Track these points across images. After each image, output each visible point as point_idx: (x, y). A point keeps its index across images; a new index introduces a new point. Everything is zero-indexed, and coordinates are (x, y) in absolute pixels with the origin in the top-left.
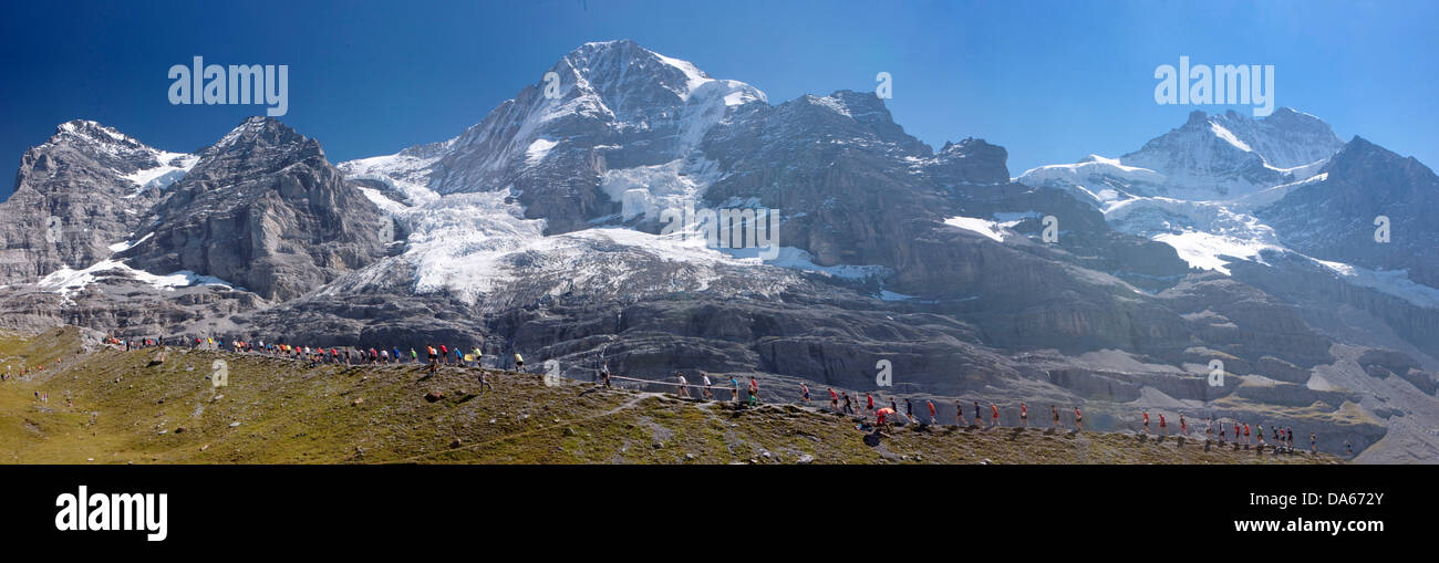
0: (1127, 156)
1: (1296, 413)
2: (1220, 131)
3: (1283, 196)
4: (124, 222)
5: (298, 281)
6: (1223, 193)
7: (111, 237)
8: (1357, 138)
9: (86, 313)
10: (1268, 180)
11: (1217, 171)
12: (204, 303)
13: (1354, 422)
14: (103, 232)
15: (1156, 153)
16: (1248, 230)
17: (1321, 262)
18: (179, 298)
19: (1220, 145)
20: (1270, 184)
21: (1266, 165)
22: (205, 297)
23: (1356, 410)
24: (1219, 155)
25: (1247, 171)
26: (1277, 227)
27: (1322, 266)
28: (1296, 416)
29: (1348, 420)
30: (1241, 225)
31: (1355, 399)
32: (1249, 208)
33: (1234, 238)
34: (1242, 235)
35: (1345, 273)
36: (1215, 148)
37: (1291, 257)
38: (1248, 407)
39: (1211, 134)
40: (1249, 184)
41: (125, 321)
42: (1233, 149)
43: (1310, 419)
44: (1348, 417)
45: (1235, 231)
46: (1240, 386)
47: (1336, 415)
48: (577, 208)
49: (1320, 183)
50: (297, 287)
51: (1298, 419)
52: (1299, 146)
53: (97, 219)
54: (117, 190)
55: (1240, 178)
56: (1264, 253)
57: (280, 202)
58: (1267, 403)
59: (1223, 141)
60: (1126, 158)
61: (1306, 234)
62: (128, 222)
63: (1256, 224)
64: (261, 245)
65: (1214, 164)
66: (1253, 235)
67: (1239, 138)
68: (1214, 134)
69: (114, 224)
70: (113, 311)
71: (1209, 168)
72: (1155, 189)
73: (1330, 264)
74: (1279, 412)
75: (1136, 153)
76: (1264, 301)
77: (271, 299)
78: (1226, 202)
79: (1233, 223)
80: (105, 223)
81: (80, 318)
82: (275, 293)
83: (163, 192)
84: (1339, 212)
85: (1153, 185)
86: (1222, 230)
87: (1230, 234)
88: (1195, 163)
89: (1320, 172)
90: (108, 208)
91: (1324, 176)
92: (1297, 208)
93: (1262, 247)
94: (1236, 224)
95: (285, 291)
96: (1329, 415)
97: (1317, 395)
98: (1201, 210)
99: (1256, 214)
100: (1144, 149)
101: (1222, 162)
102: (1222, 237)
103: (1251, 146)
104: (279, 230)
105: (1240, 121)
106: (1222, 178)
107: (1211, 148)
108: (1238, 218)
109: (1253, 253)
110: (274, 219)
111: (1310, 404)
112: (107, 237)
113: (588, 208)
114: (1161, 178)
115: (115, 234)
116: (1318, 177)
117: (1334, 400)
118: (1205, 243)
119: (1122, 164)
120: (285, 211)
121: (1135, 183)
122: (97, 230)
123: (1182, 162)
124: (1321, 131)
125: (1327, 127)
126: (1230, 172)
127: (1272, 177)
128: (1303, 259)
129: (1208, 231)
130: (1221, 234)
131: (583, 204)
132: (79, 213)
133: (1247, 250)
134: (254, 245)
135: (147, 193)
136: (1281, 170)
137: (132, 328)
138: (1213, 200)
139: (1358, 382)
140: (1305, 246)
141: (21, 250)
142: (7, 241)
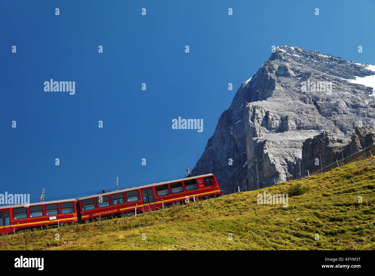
141: (313, 130)
142: (296, 124)
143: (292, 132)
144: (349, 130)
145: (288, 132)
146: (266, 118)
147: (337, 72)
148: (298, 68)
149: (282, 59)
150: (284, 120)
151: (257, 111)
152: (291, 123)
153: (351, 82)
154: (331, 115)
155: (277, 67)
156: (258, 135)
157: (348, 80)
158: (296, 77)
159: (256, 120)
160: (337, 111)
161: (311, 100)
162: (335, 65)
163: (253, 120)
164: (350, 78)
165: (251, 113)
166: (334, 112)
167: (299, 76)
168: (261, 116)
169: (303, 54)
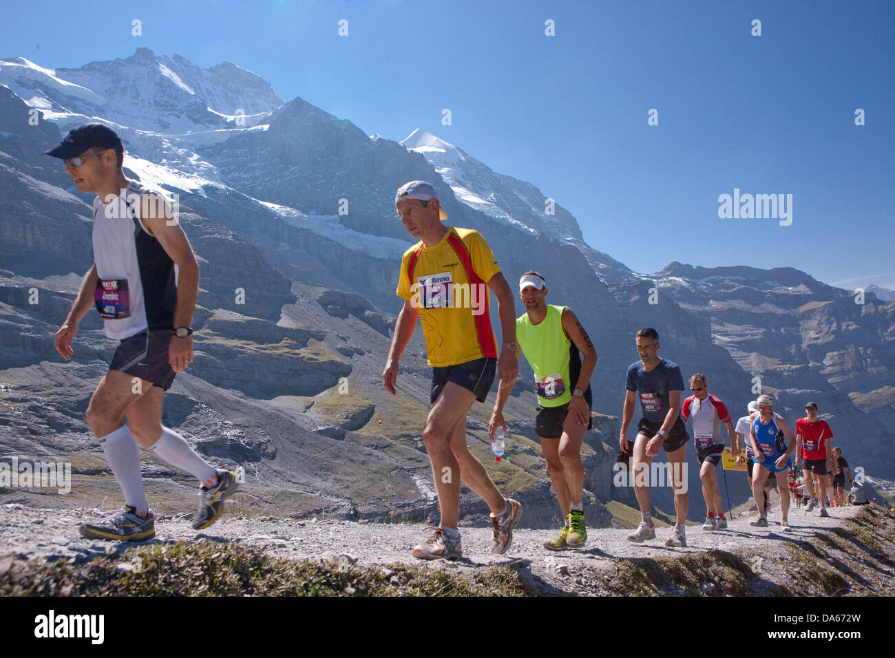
0: (63, 70)
1: (268, 349)
2: (166, 72)
3: (226, 139)
6: (164, 127)
8: (298, 99)
10: (211, 122)
11: (161, 105)
13: (321, 359)
15: (97, 74)
16: (191, 165)
17: (261, 202)
19: (164, 84)
20: (212, 126)
21: (209, 109)
23: (322, 347)
24: (163, 92)
25: (188, 111)
26: (219, 165)
27: (262, 206)
28: (268, 352)
29: (315, 357)
30: (184, 160)
31: (320, 337)
32: (192, 145)
33: (177, 171)
34: (185, 169)
35: (283, 214)
36: (160, 85)
37: (234, 195)
38: (219, 341)
39: (156, 72)
40: (192, 123)
42: (178, 89)
43: (280, 355)
44: (315, 354)
45: (177, 164)
46: (211, 319)
47: (303, 352)
49: (262, 132)
51: (270, 355)
52: (239, 97)
55: (183, 116)
56: (206, 188)
58: (240, 338)
59: (169, 80)
60: (61, 72)
61: (246, 176)
63: (198, 160)
65: (158, 99)
66: (195, 170)
67: (183, 81)
68: (161, 72)
71: (152, 101)
72: (93, 109)
73: (270, 205)
74: (251, 347)
75: (74, 70)
76: (230, 238)
78: (168, 136)
79: (176, 156)
84: (278, 160)
85: (90, 104)
86: (164, 161)
87: (173, 166)
88: (138, 94)
89: (262, 123)
91: (266, 127)
92: (238, 152)
93: (204, 182)
94: (179, 157)
96: (297, 351)
97: (285, 332)
98: (143, 139)
99: (198, 151)
100: (83, 68)
101: (166, 99)
102: (166, 167)
103: (195, 91)
105: (186, 66)
106: (166, 113)
107: (156, 84)
108: (181, 152)
109: (196, 187)
111: (278, 341)
114: (101, 100)
116: (260, 127)
117: (301, 337)
118: (147, 169)
119: (57, 76)
121: (73, 98)
123: (124, 90)
124: (261, 86)
125: (268, 85)
126: (172, 110)
127: (216, 121)
128: (244, 198)
129: (150, 159)
130: (163, 165)
133: (191, 184)
136: (222, 115)
138: (156, 131)
139: (321, 321)
140: (244, 185)
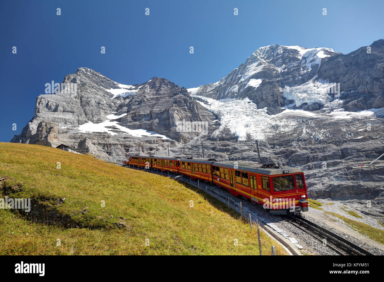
4: (111, 108)
5: (188, 136)
7: (107, 113)
9: (110, 144)
12: (157, 143)
14: (104, 111)
18: (147, 141)
22: (157, 141)
41: (128, 150)
48: (277, 104)
50: (188, 138)
53: (100, 106)
54: (106, 95)
57: (178, 108)
62: (113, 108)
64: (174, 123)
69: (107, 108)
70: (121, 145)
77: (180, 142)
80: (104, 108)
81: (107, 147)
82: (181, 140)
83: (125, 99)
90: (105, 102)
95: (185, 139)
104: (179, 118)
110: (177, 114)
112: (105, 113)
113: (281, 103)
115: (108, 112)
120: (180, 111)
122: (101, 110)
131: (279, 102)
132: (93, 102)
134: (171, 123)
135: (118, 98)
137: (131, 152)
141: (70, 113)
142: (63, 109)
143: (60, 113)
144: (89, 115)
145: (57, 113)
146: (47, 104)
147: (104, 85)
148: (83, 80)
149: (77, 74)
150: (57, 106)
151: (42, 100)
152: (60, 108)
153: (107, 91)
154: (85, 106)
155: (73, 78)
156: (40, 112)
157: (107, 89)
158: (80, 84)
159: (41, 104)
160: (89, 104)
161: (80, 97)
162: (105, 81)
163: (39, 104)
164: (108, 89)
165: (38, 101)
166: (87, 105)
167: (82, 84)
168: (44, 102)
169: (92, 73)
